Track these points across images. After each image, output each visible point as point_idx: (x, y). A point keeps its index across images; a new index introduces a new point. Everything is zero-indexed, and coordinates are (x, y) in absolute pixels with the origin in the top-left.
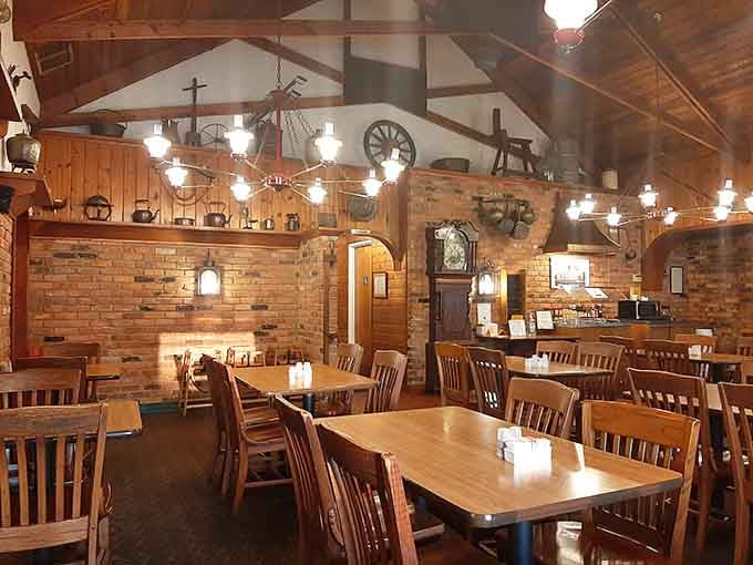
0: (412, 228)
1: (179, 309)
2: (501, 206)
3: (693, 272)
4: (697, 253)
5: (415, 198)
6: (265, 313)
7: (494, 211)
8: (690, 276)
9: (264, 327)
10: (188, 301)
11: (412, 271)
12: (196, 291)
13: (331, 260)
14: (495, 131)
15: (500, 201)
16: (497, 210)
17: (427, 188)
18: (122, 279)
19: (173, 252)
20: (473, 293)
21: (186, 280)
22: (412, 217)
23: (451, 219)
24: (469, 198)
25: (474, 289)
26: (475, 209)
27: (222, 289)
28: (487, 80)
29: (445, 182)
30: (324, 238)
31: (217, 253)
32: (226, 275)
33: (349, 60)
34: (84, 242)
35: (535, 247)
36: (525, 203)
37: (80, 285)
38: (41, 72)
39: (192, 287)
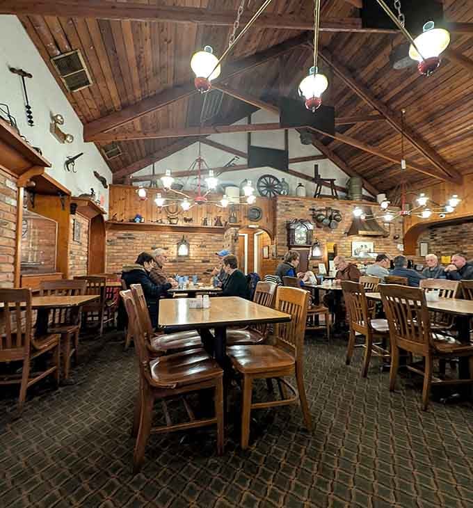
0: (278, 224)
1: (170, 262)
2: (325, 213)
3: (433, 245)
4: (435, 236)
5: (281, 210)
6: (209, 264)
7: (319, 215)
8: (432, 248)
9: (208, 271)
10: (174, 258)
11: (279, 244)
12: (178, 253)
13: (235, 239)
14: (315, 175)
15: (324, 210)
16: (323, 215)
17: (286, 205)
18: (146, 248)
19: (168, 236)
20: (310, 256)
21: (173, 248)
22: (278, 219)
23: (299, 219)
24: (308, 210)
25: (311, 254)
26: (311, 215)
27: (189, 253)
28: (320, 153)
29: (295, 202)
30: (232, 228)
31: (187, 237)
32: (191, 246)
33: (250, 148)
34: (130, 232)
35: (343, 233)
36: (337, 211)
37: (129, 251)
38: (108, 159)
39: (176, 252)
